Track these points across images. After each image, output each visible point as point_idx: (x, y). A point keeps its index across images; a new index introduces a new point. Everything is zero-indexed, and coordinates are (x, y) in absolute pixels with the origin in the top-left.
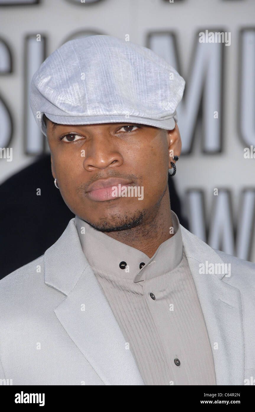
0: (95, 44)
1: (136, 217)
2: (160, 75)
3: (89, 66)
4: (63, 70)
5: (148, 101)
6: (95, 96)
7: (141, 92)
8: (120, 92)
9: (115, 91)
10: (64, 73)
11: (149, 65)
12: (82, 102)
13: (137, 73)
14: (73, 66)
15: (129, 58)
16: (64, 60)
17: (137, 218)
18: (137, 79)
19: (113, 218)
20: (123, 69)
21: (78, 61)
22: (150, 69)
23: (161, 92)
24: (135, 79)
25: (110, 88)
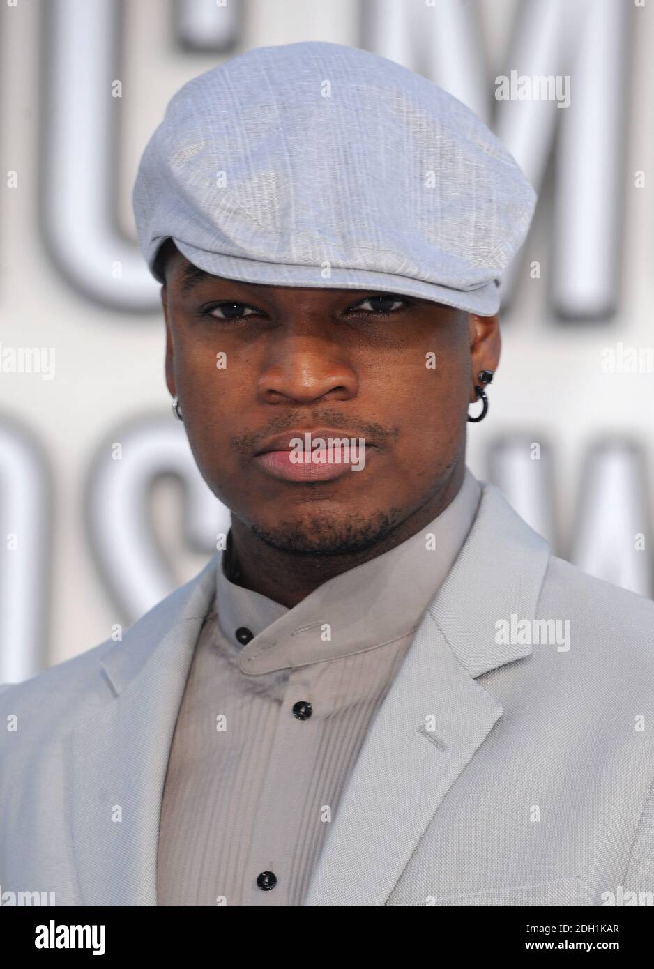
0: (321, 70)
1: (373, 528)
2: (477, 173)
3: (305, 130)
4: (238, 130)
5: (442, 238)
6: (312, 213)
7: (426, 213)
8: (376, 209)
9: (363, 206)
10: (240, 139)
11: (451, 144)
12: (278, 225)
13: (422, 163)
14: (264, 123)
15: (405, 120)
16: (241, 104)
17: (374, 532)
18: (418, 176)
19: (316, 524)
20: (388, 147)
21: (276, 113)
22: (454, 155)
23: (477, 218)
24: (415, 178)
25: (352, 195)
